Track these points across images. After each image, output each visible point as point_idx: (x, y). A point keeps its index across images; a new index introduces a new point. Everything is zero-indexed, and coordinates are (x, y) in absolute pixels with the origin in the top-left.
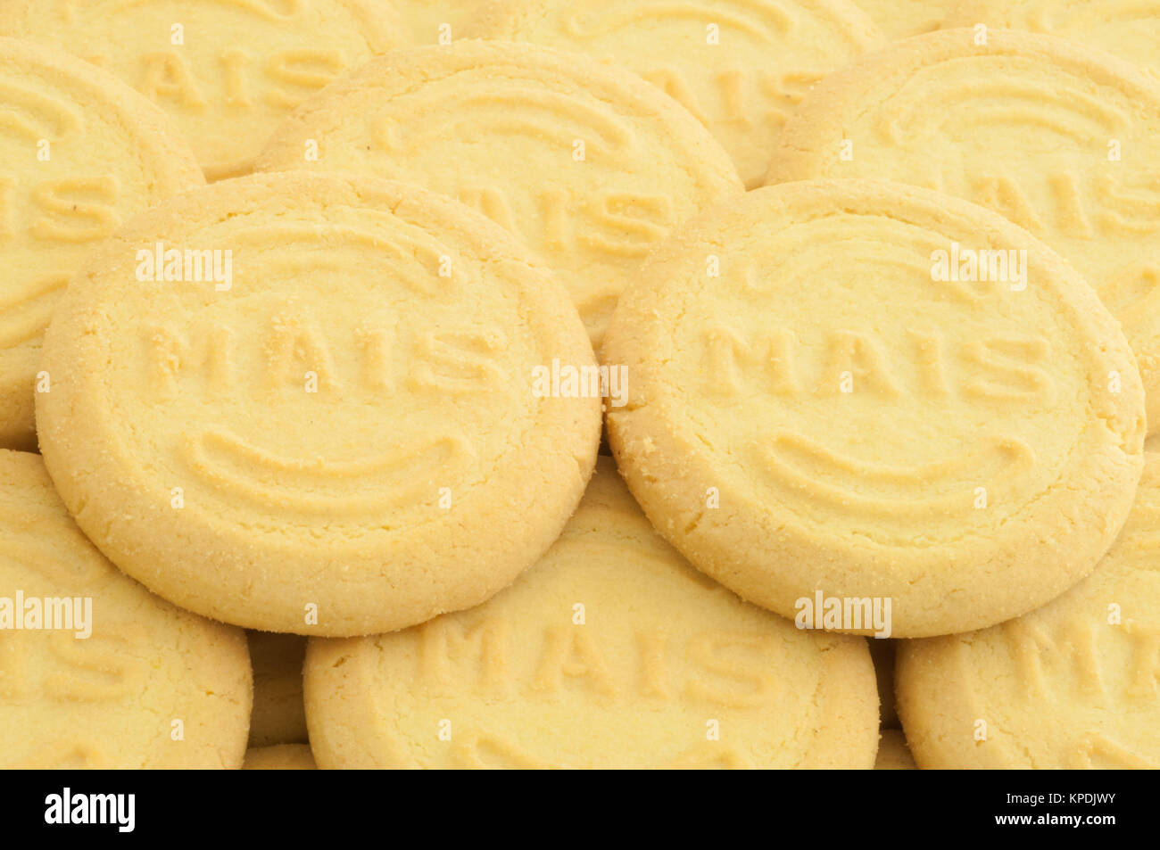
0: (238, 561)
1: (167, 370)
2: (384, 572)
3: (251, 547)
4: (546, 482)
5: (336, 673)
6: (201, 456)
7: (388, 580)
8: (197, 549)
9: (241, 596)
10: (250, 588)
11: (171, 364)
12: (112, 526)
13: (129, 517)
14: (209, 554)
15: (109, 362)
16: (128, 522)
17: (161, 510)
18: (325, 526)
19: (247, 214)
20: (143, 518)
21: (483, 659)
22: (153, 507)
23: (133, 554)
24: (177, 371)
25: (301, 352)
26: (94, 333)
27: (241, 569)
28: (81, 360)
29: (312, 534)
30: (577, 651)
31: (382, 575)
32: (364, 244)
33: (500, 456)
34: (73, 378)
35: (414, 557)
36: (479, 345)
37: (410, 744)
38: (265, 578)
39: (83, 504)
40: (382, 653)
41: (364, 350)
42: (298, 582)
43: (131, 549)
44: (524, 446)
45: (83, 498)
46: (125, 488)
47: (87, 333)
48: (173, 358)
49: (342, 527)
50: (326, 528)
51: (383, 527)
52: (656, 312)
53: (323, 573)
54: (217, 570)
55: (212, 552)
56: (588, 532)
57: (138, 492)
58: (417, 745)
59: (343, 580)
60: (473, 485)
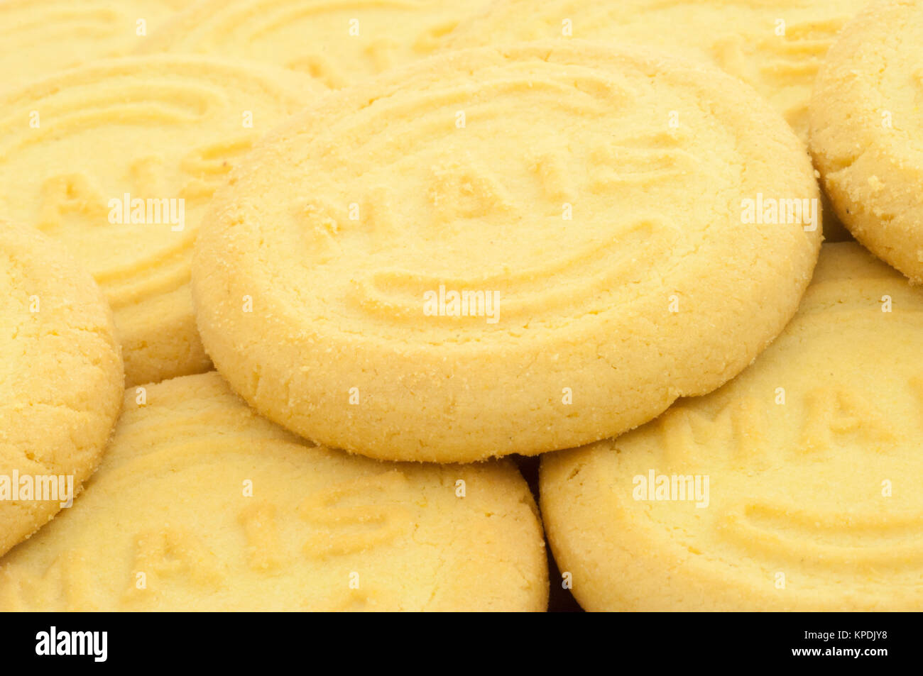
0: (434, 377)
1: (324, 232)
2: (600, 354)
3: (445, 359)
4: (765, 239)
5: (571, 485)
6: (373, 294)
7: (608, 362)
8: (386, 378)
9: (446, 416)
10: (453, 404)
11: (328, 227)
12: (290, 385)
13: (305, 369)
14: (400, 378)
15: (262, 243)
16: (307, 374)
17: (339, 351)
18: (525, 325)
19: (389, 96)
20: (321, 365)
21: (736, 436)
22: (329, 350)
23: (318, 407)
24: (336, 232)
25: (468, 186)
26: (241, 222)
27: (439, 384)
28: (231, 245)
29: (512, 335)
30: (843, 408)
31: (599, 357)
32: (519, 89)
33: (708, 226)
34: (225, 263)
35: (631, 332)
36: (664, 140)
37: (668, 530)
38: (467, 387)
39: (257, 378)
40: (619, 454)
41: (538, 171)
42: (505, 383)
43: (315, 403)
44: (733, 212)
45: (255, 370)
46: (296, 343)
47: (233, 224)
48: (329, 220)
49: (543, 321)
50: (525, 327)
51: (591, 313)
52: (854, 72)
53: (531, 368)
54: (412, 393)
55: (403, 376)
56: (833, 305)
57: (311, 341)
58: (675, 528)
59: (556, 371)
60: (683, 256)
